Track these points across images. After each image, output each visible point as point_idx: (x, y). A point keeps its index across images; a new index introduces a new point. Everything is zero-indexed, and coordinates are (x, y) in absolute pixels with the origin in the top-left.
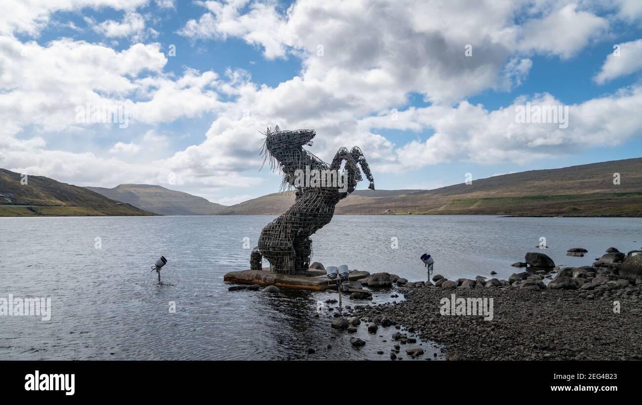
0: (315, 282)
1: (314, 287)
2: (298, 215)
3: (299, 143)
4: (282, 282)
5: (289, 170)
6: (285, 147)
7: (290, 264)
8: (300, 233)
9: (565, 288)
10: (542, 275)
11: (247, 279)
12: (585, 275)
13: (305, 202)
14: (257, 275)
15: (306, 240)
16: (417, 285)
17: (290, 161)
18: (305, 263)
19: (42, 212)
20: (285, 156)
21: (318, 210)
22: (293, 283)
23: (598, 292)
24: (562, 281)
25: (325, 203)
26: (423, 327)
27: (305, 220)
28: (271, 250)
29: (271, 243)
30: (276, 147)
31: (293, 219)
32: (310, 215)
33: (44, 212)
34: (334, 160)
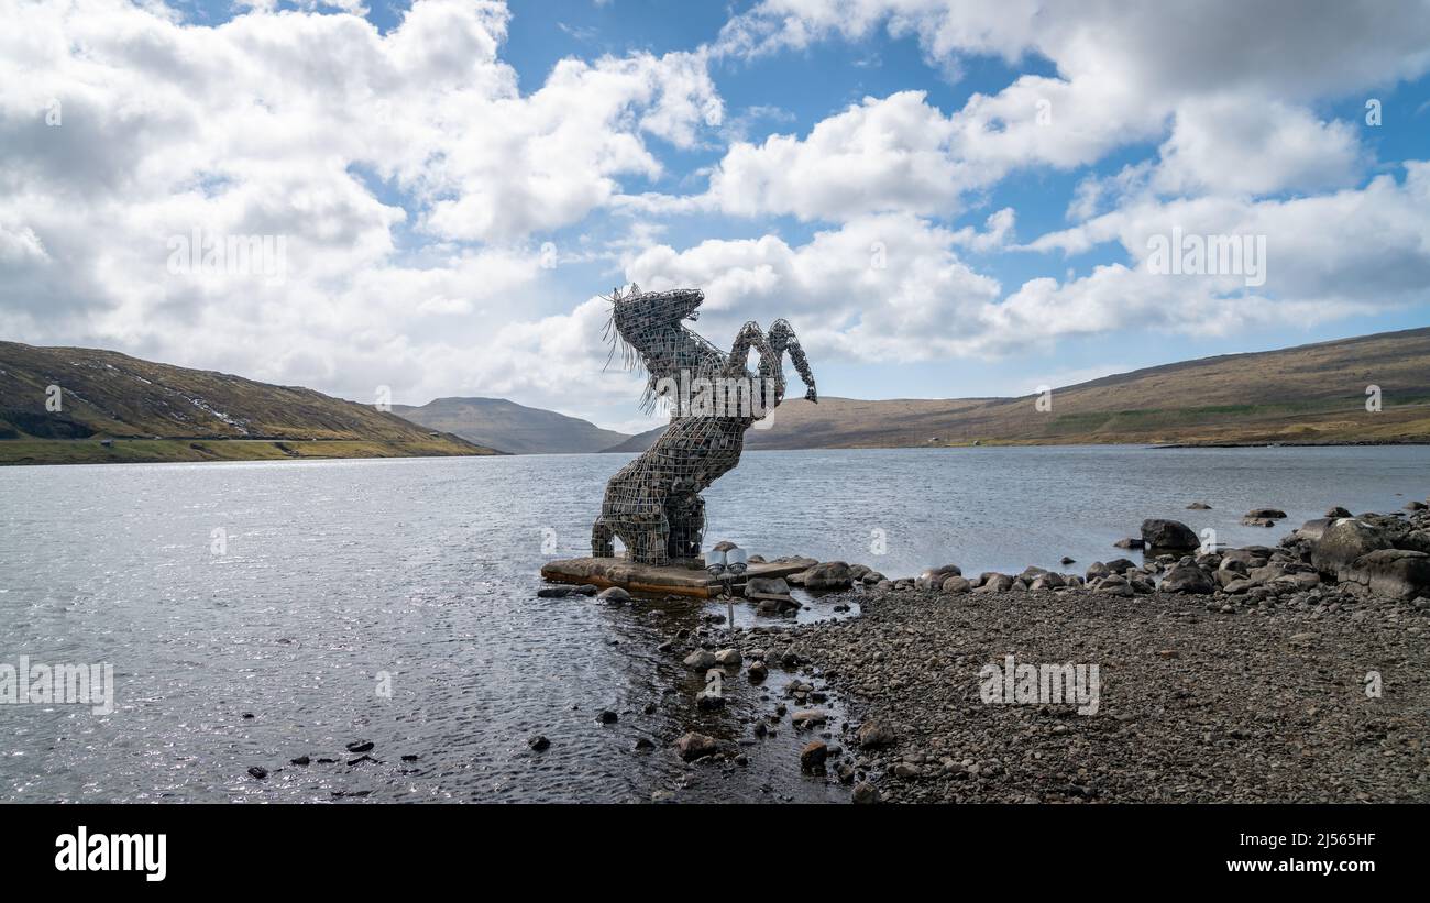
0: (699, 581)
1: (696, 590)
2: (671, 453)
3: (673, 315)
4: (642, 580)
5: (658, 367)
6: (647, 324)
7: (660, 545)
8: (676, 487)
9: (1188, 590)
10: (1160, 565)
11: (580, 575)
12: (1241, 564)
13: (684, 428)
14: (598, 567)
15: (690, 500)
16: (897, 586)
17: (658, 351)
18: (692, 544)
19: (301, 451)
20: (649, 341)
21: (708, 442)
22: (661, 582)
23: (1250, 598)
24: (1182, 578)
25: (722, 428)
26: (855, 669)
27: (685, 462)
28: (623, 519)
29: (622, 506)
30: (631, 324)
31: (663, 461)
32: (694, 453)
33: (304, 450)
34: (734, 346)
